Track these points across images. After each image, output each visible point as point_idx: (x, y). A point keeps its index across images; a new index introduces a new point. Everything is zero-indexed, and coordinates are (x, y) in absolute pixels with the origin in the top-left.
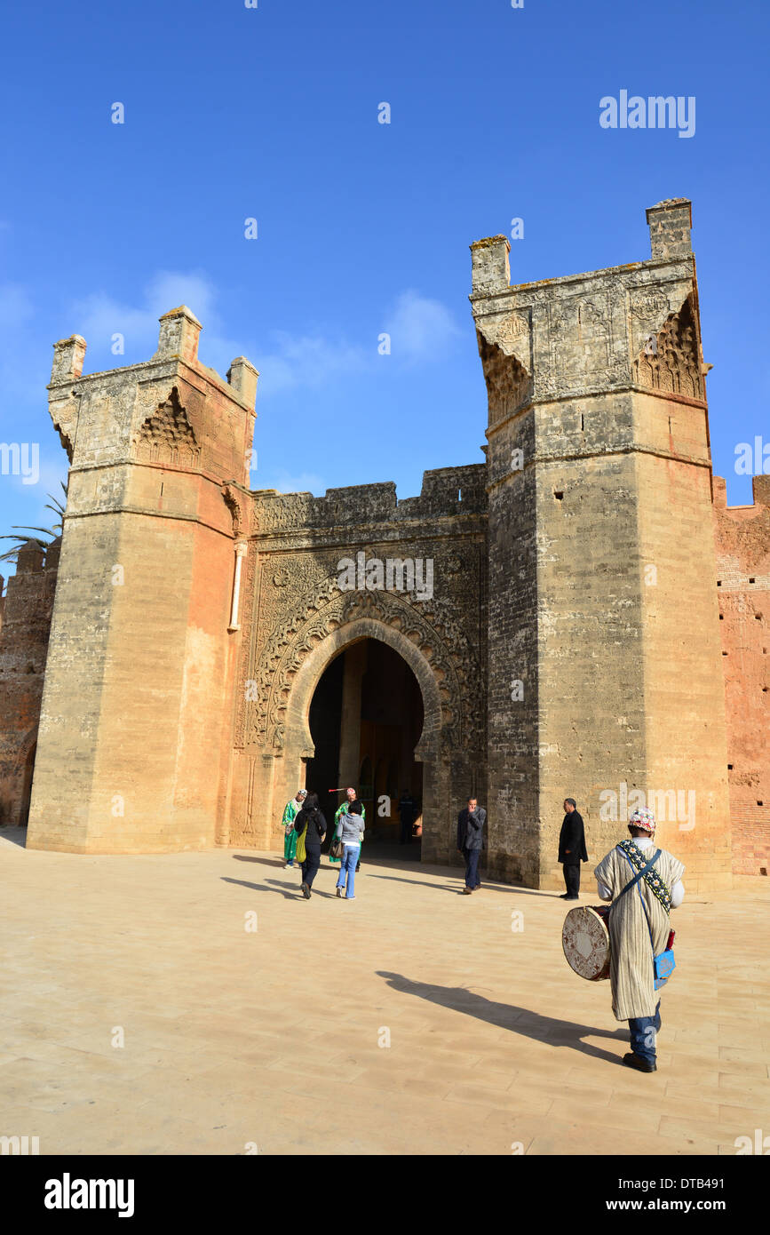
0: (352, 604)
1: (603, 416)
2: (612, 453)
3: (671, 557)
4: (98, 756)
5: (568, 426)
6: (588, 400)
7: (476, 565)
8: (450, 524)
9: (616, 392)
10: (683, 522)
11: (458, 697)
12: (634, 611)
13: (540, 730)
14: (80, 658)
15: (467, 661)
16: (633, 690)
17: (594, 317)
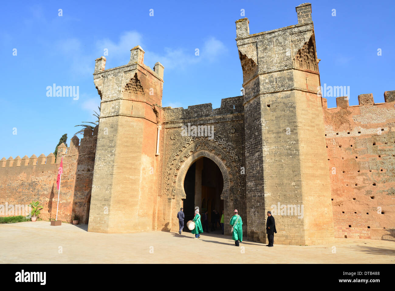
0: (198, 145)
1: (283, 78)
2: (287, 91)
3: (309, 126)
4: (112, 199)
5: (271, 82)
6: (278, 73)
7: (240, 131)
8: (231, 117)
9: (287, 70)
10: (312, 114)
11: (236, 177)
12: (297, 145)
13: (265, 188)
14: (105, 166)
15: (238, 164)
16: (297, 173)
17: (279, 44)
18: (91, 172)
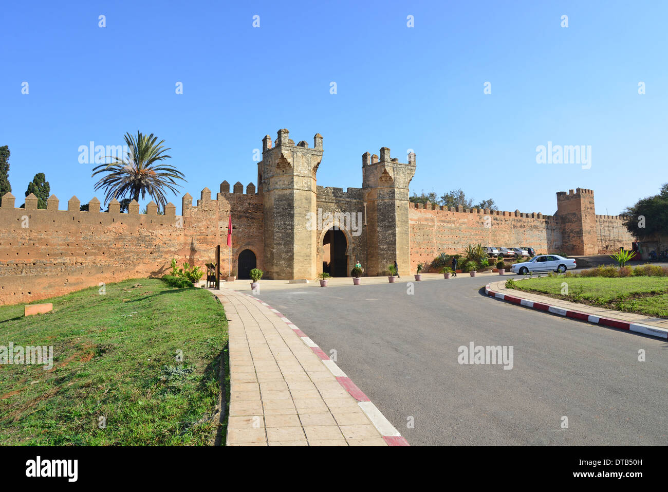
1: (404, 193)
5: (400, 193)
6: (402, 189)
11: (356, 241)
13: (396, 249)
18: (238, 230)
